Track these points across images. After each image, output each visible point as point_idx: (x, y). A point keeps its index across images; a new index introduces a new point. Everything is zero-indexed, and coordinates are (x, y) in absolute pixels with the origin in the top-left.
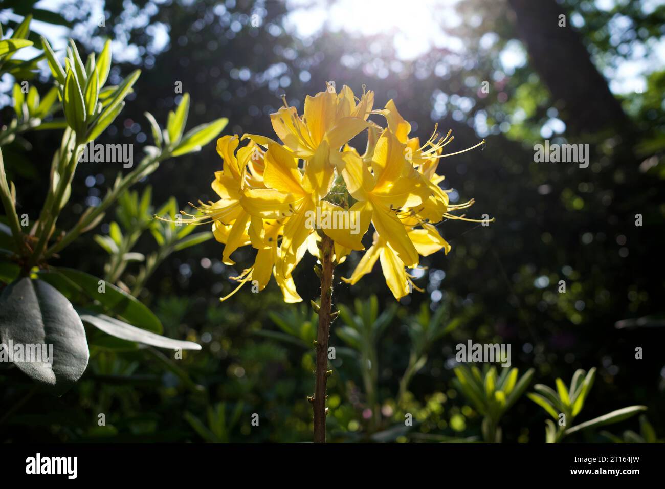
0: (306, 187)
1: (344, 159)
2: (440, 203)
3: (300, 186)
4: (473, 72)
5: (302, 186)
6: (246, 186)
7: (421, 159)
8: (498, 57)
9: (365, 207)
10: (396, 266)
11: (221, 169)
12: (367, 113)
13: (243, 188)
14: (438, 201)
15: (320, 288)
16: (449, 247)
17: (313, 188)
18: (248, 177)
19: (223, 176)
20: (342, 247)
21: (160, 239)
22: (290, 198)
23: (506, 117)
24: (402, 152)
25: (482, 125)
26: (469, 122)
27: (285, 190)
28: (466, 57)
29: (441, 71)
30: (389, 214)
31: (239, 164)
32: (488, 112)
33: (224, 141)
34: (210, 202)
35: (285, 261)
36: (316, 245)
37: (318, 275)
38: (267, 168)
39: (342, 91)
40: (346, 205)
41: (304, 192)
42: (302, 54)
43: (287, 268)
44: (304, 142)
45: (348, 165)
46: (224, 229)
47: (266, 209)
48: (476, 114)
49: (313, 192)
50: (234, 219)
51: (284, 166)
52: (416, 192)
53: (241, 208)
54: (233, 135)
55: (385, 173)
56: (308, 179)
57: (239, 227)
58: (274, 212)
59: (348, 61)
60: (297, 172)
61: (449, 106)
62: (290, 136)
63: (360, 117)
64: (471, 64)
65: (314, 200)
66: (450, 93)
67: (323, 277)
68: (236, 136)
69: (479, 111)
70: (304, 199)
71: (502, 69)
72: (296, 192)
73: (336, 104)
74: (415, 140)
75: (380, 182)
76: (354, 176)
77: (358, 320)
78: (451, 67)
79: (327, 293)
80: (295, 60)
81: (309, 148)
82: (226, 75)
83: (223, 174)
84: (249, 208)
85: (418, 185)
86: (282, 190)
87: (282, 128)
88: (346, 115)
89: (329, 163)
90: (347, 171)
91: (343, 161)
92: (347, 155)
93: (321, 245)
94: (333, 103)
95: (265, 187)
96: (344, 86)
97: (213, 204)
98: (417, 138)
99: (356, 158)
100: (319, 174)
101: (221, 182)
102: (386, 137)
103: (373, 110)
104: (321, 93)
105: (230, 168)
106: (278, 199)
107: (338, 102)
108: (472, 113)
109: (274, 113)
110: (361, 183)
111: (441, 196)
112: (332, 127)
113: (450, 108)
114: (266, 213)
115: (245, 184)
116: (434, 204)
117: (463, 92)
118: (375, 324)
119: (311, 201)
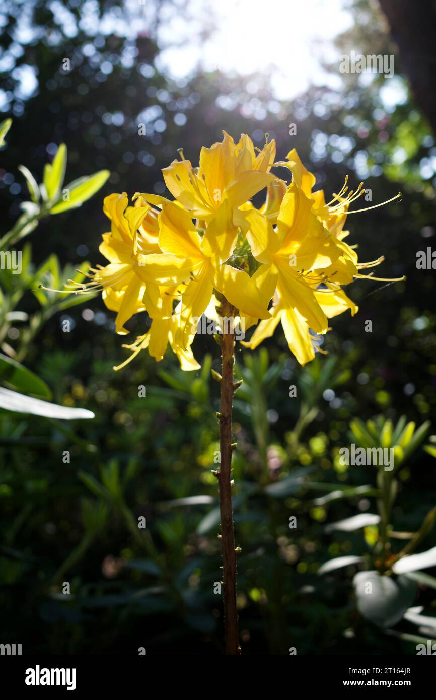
0: (205, 250)
1: (247, 218)
2: (350, 263)
3: (200, 251)
4: (353, 111)
5: (202, 250)
6: (139, 251)
7: (329, 215)
8: (378, 95)
9: (270, 270)
10: (300, 329)
11: (109, 230)
12: (270, 165)
13: (135, 253)
14: (347, 261)
15: (222, 356)
16: (357, 308)
17: (213, 251)
18: (141, 240)
19: (111, 238)
20: (249, 317)
21: (42, 299)
22: (188, 264)
23: (387, 156)
24: (310, 209)
25: (362, 166)
26: (349, 164)
27: (183, 255)
28: (346, 94)
29: (321, 110)
30: (298, 279)
31: (131, 227)
32: (369, 153)
33: (111, 200)
34: (98, 266)
35: (185, 332)
36: (215, 311)
37: (218, 343)
38: (162, 230)
39: (240, 140)
40: (246, 267)
41: (203, 256)
42: (176, 96)
43: (188, 339)
44: (203, 201)
45: (252, 227)
46: (114, 296)
47: (162, 275)
48: (356, 155)
49: (213, 255)
50: (126, 285)
51: (180, 227)
52: (325, 253)
53: (133, 274)
54: (121, 193)
55: (291, 233)
56: (207, 242)
57: (132, 293)
58: (171, 278)
59: (225, 103)
60: (195, 235)
61: (328, 147)
62: (184, 193)
63: (262, 171)
64: (352, 101)
65: (215, 264)
66: (329, 133)
67: (224, 346)
68: (125, 194)
69: (359, 152)
70: (203, 264)
71: (382, 107)
72: (194, 256)
73: (235, 157)
74: (319, 194)
75: (286, 242)
76: (258, 238)
77: (248, 373)
78: (331, 106)
79: (229, 362)
80: (170, 103)
81: (208, 207)
82: (98, 120)
83: (112, 236)
84: (142, 274)
85: (327, 245)
86: (179, 255)
87: (176, 184)
88: (247, 169)
89: (233, 225)
90: (252, 232)
91: (247, 221)
92: (250, 214)
93: (221, 311)
94: (232, 154)
95: (160, 252)
96: (242, 135)
97: (102, 268)
98: (322, 191)
99: (260, 217)
100: (220, 236)
101: (110, 245)
102: (293, 192)
103: (275, 161)
104: (217, 144)
105: (120, 230)
106: (175, 264)
107: (237, 153)
108: (353, 154)
109: (166, 167)
110: (266, 245)
111: (350, 255)
112: (232, 183)
113: (330, 149)
114: (163, 280)
115: (138, 249)
116: (343, 264)
117: (343, 132)
118: (265, 377)
119: (210, 264)
